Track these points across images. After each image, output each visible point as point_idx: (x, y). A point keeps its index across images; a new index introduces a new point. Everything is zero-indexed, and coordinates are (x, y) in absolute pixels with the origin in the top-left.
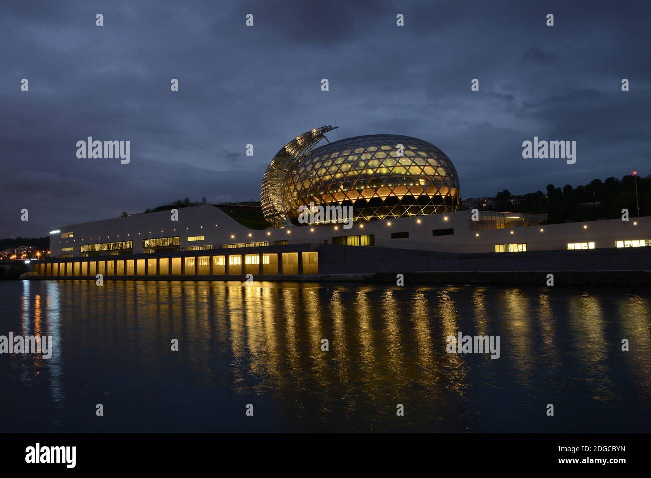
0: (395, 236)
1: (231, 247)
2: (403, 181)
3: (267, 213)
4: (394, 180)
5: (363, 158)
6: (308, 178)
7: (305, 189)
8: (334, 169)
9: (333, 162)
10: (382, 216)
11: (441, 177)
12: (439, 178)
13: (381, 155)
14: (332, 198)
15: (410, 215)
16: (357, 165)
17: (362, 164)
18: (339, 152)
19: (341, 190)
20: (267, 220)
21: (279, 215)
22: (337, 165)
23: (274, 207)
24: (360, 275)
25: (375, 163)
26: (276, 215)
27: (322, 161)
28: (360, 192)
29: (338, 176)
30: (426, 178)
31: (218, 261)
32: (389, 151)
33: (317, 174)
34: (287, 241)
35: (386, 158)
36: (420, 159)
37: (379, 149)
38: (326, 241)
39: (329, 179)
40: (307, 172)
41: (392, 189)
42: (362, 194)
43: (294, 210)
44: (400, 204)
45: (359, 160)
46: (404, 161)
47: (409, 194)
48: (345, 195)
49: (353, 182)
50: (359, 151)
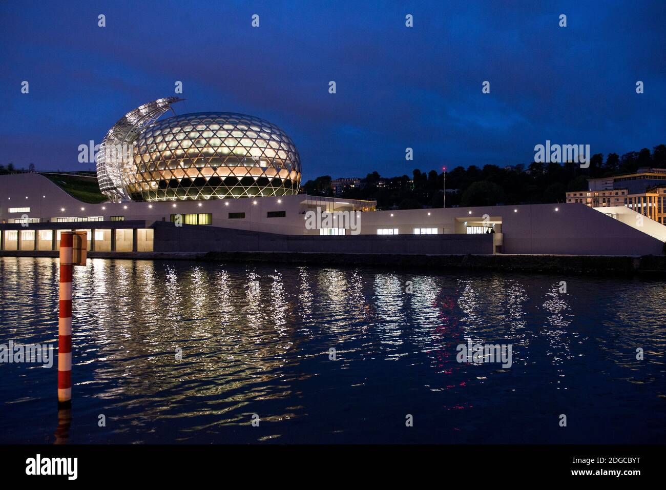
0: (232, 216)
1: (60, 220)
2: (243, 163)
3: (103, 185)
4: (236, 160)
5: (205, 135)
6: (147, 152)
7: (145, 163)
8: (175, 144)
9: (174, 137)
10: (222, 196)
11: (282, 159)
12: (280, 160)
13: (223, 134)
14: (171, 174)
15: (250, 196)
16: (198, 142)
17: (203, 142)
18: (181, 126)
19: (181, 167)
20: (103, 193)
21: (115, 188)
22: (177, 141)
23: (110, 180)
24: (194, 253)
25: (217, 142)
26: (112, 189)
27: (163, 135)
28: (200, 169)
29: (179, 152)
30: (266, 159)
31: (45, 234)
32: (232, 130)
33: (157, 148)
34: (123, 216)
35: (228, 137)
36: (262, 141)
37: (221, 127)
38: (164, 219)
39: (170, 155)
40: (147, 145)
41: (232, 169)
42: (203, 172)
43: (133, 184)
44: (239, 185)
45: (201, 137)
46: (247, 142)
47: (248, 175)
48: (185, 172)
49: (193, 160)
50: (202, 128)
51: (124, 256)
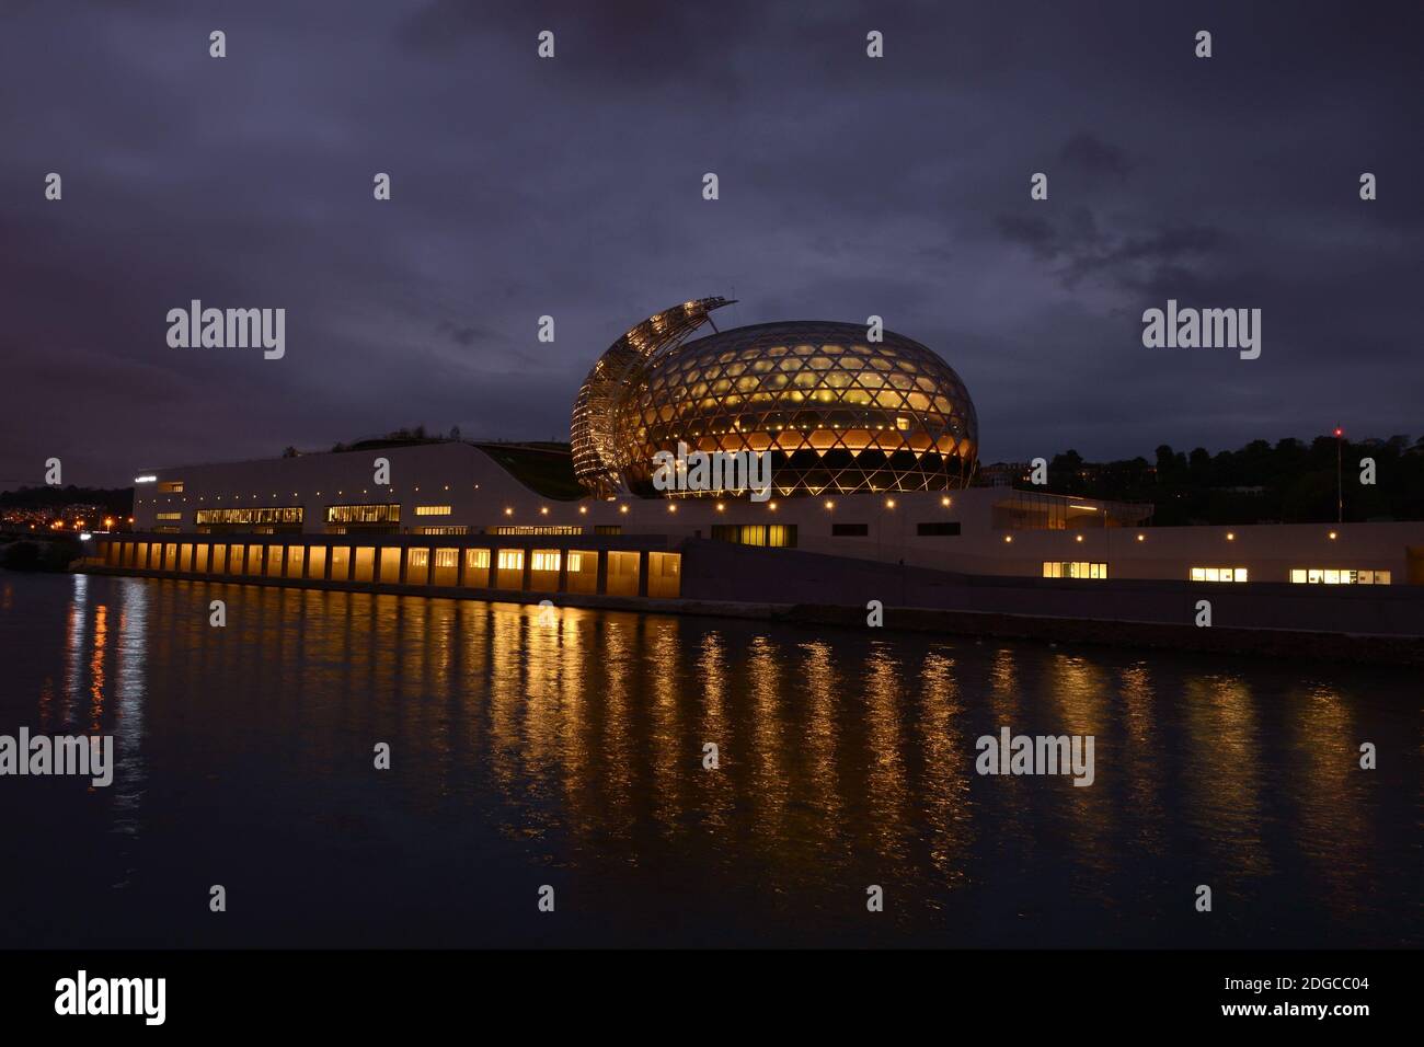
0: (840, 530)
1: (503, 532)
2: (864, 420)
3: (582, 467)
4: (845, 415)
5: (785, 366)
6: (669, 401)
7: (663, 423)
8: (723, 385)
9: (723, 371)
10: (816, 488)
11: (942, 415)
12: (938, 417)
13: (821, 363)
14: (716, 445)
15: (874, 488)
16: (772, 380)
17: (782, 379)
18: (737, 350)
19: (736, 429)
20: (581, 481)
21: (606, 473)
22: (730, 378)
23: (596, 456)
24: (764, 605)
25: (810, 379)
26: (600, 473)
27: (701, 368)
28: (774, 435)
29: (732, 400)
30: (911, 414)
31: (476, 557)
32: (839, 356)
33: (689, 393)
34: (619, 527)
35: (832, 369)
36: (901, 377)
37: (818, 350)
38: (698, 532)
39: (714, 406)
40: (668, 389)
41: (840, 434)
42: (779, 440)
43: (638, 464)
44: (854, 466)
45: (777, 370)
46: (868, 379)
47: (873, 447)
48: (744, 440)
49: (760, 415)
50: (778, 352)
51: (620, 606)
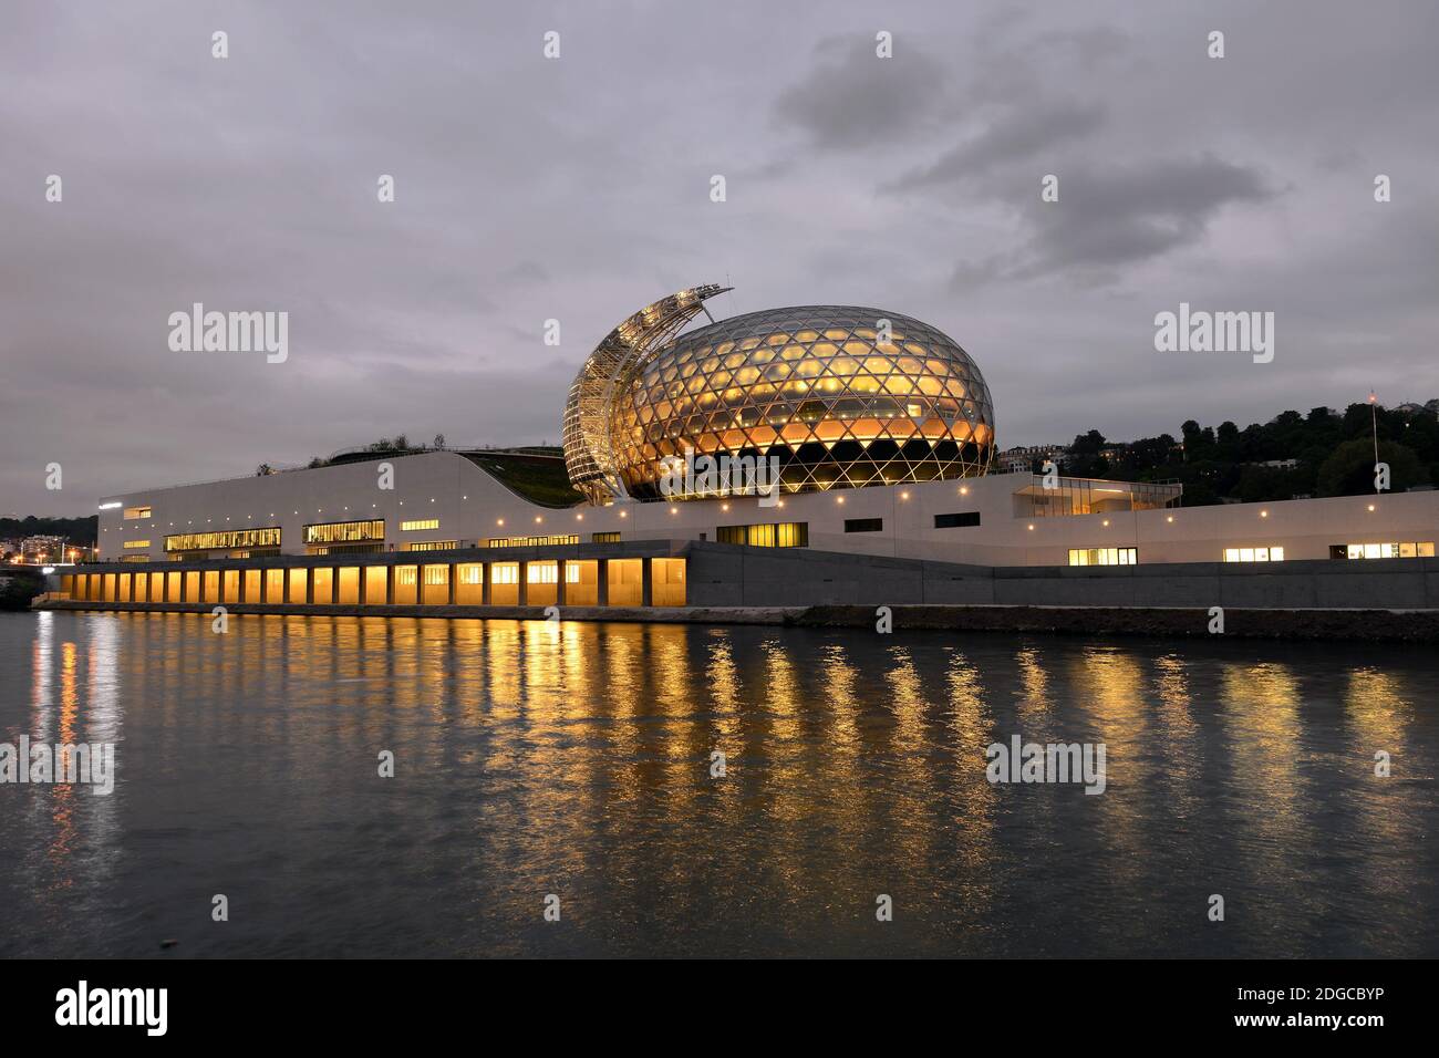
0: (853, 526)
1: (495, 545)
2: (873, 409)
3: (576, 471)
5: (786, 355)
6: (666, 397)
7: (660, 421)
8: (722, 378)
9: (722, 363)
10: (826, 483)
11: (955, 399)
12: (951, 402)
13: (825, 349)
14: (717, 442)
15: (887, 481)
16: (773, 371)
17: (784, 369)
18: (735, 340)
19: (737, 424)
20: (575, 487)
21: (601, 476)
22: (729, 370)
23: (591, 459)
24: (776, 610)
25: (813, 367)
26: (595, 477)
27: (697, 361)
28: (778, 428)
29: (732, 394)
30: (922, 401)
31: (467, 573)
32: (844, 341)
33: (686, 388)
34: (618, 533)
35: (837, 356)
36: (911, 360)
37: (821, 336)
38: (703, 536)
39: (713, 401)
40: (664, 384)
41: (848, 424)
42: (784, 433)
43: (635, 466)
44: (865, 457)
45: (778, 359)
47: (884, 436)
48: (747, 435)
49: (763, 408)
50: (779, 341)
51: (624, 618)
